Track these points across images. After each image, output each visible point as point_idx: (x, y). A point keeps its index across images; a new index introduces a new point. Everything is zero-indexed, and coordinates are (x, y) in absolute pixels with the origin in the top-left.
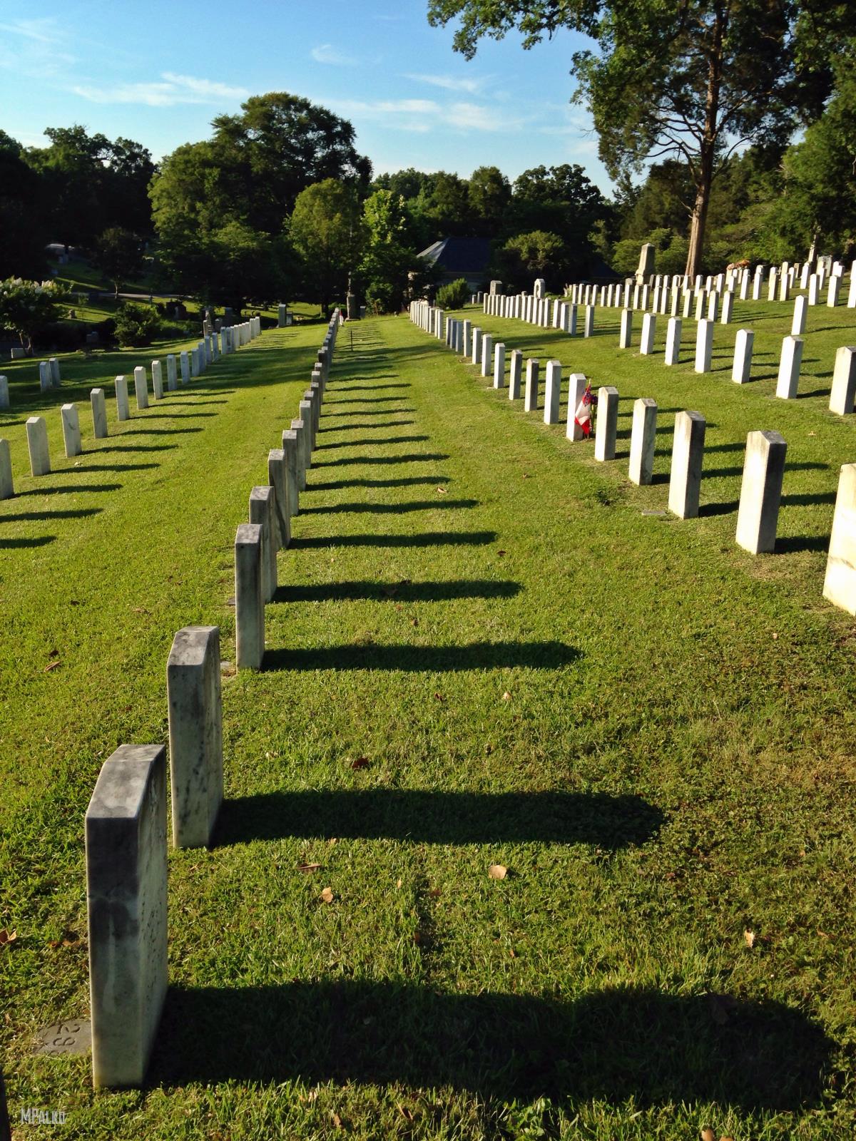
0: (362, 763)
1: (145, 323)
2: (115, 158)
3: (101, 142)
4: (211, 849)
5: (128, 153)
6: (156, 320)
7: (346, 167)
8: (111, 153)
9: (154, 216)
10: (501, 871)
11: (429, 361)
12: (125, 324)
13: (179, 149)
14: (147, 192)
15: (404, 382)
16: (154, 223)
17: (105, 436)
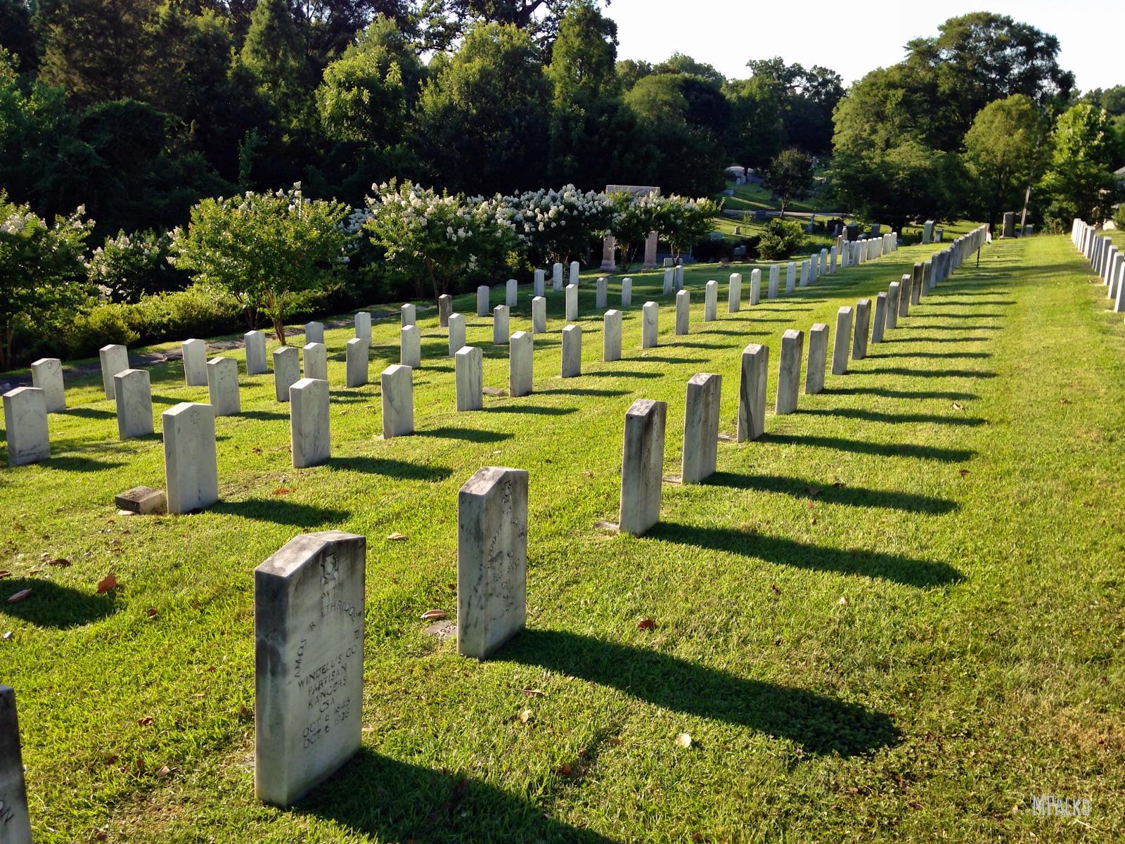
0: (649, 625)
1: (786, 238)
2: (808, 85)
3: (797, 71)
4: (482, 661)
5: (820, 80)
6: (799, 236)
7: (1045, 83)
8: (804, 81)
9: (835, 139)
10: (686, 740)
11: (1053, 280)
12: (769, 239)
13: (870, 73)
14: (832, 115)
15: (1010, 299)
16: (834, 145)
17: (685, 333)
